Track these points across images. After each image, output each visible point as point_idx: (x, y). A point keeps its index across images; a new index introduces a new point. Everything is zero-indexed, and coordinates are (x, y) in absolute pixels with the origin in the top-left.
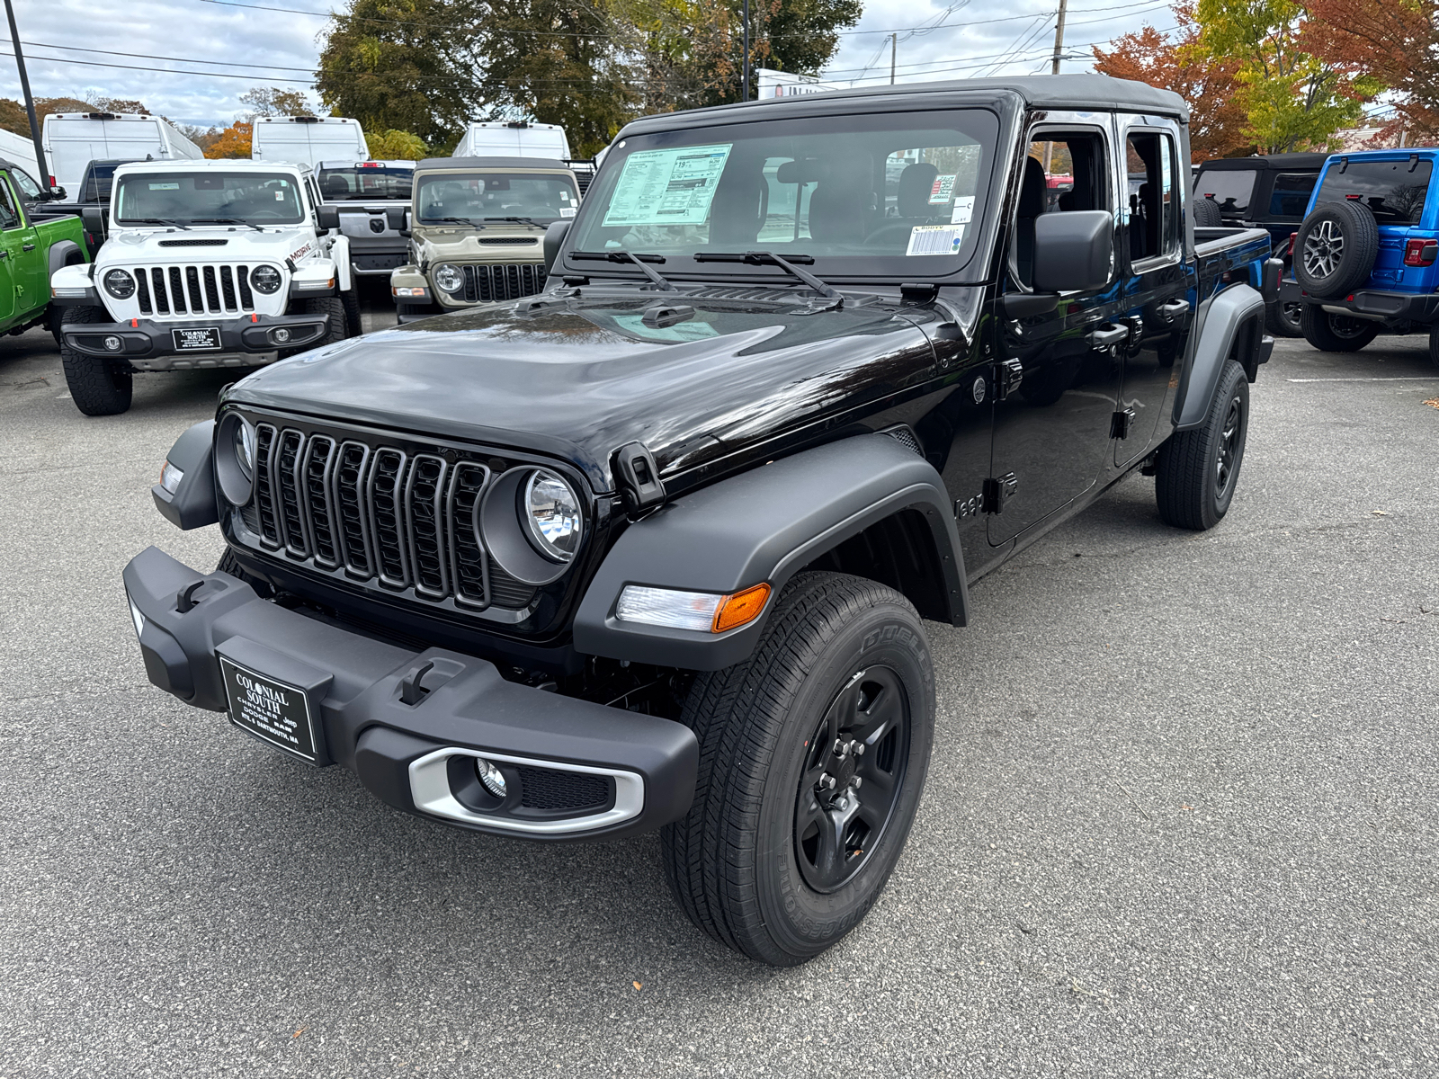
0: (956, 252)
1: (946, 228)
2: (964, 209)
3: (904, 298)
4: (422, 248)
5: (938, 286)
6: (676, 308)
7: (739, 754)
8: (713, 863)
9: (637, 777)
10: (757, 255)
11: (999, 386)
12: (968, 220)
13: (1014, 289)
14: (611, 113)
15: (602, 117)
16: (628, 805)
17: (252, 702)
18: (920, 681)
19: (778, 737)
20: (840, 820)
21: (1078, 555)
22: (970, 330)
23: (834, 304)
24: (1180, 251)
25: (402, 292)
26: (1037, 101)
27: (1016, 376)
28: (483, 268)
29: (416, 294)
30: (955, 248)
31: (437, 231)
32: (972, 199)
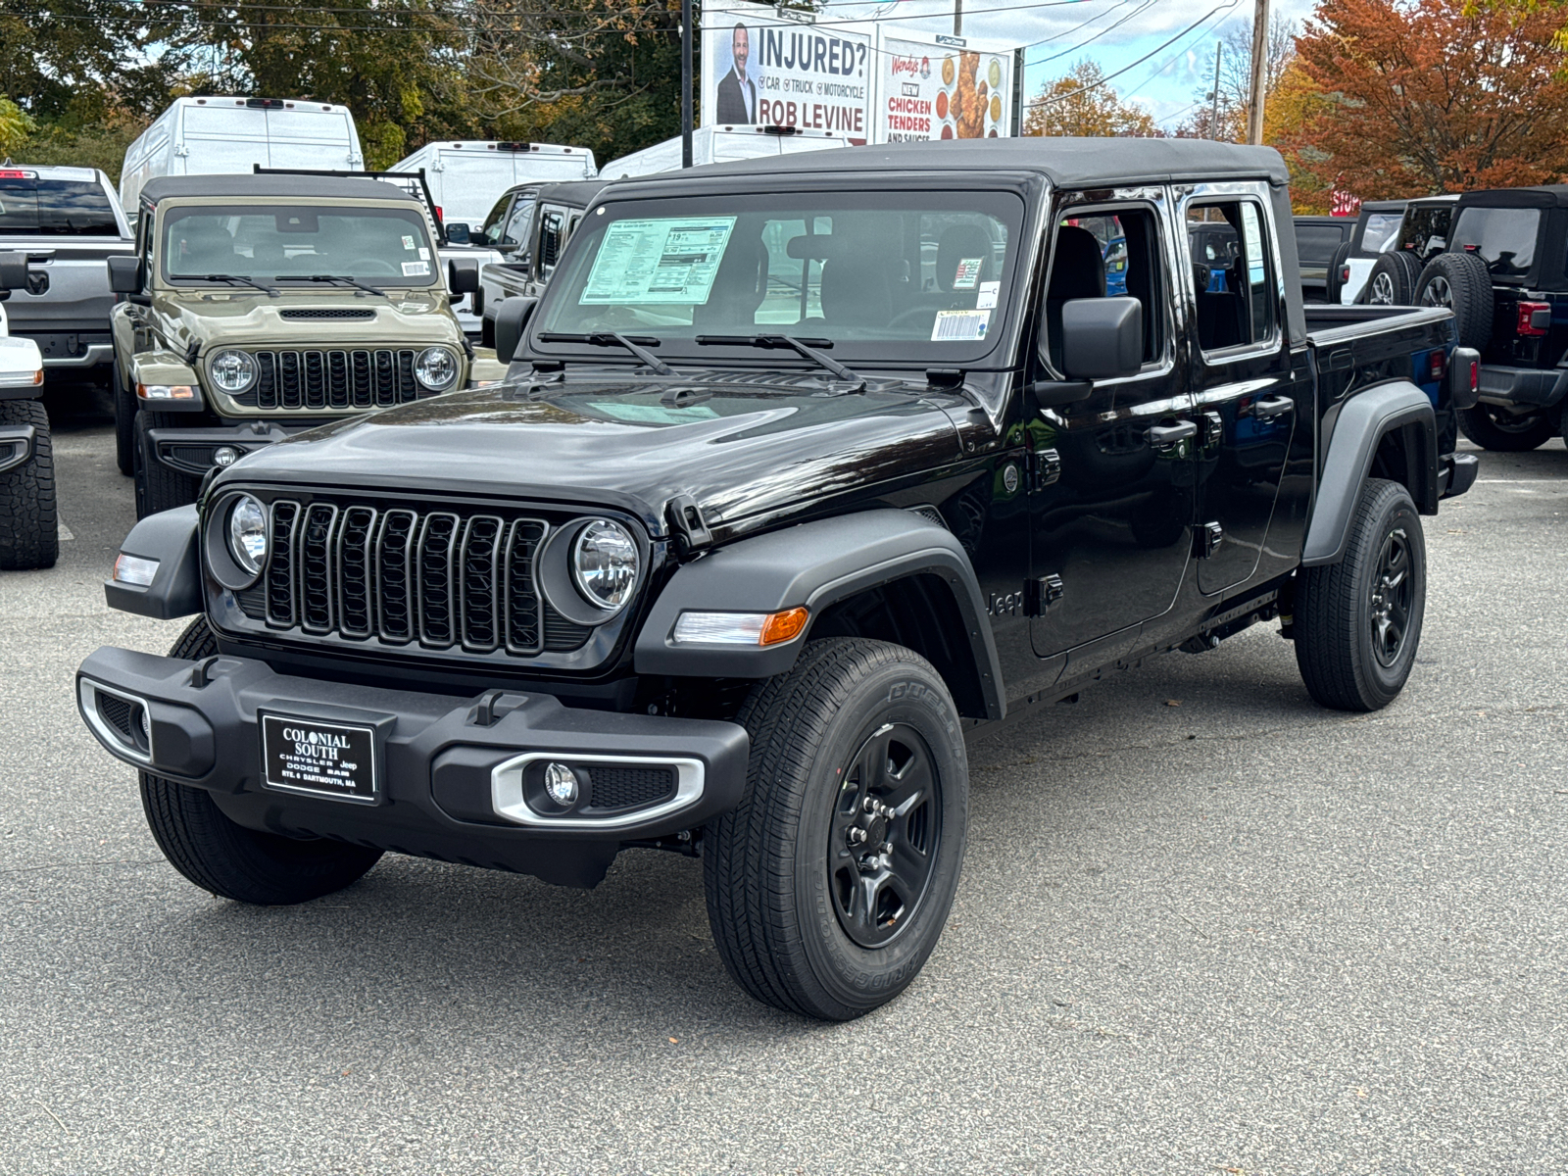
0: (982, 338)
1: (972, 313)
2: (990, 295)
3: (930, 383)
4: (178, 323)
5: (964, 371)
6: (695, 389)
7: (779, 772)
8: (755, 876)
9: (699, 764)
10: (769, 338)
11: (1033, 476)
12: (994, 305)
13: (1045, 376)
14: (407, 67)
15: (388, 73)
16: (690, 790)
17: (302, 755)
18: (950, 755)
19: (814, 759)
20: (871, 885)
21: (1192, 738)
22: (999, 417)
23: (856, 387)
24: (1280, 338)
25: (155, 392)
26: (1064, 183)
27: (1053, 467)
28: (289, 356)
29: (178, 396)
30: (981, 334)
31: (200, 295)
32: (997, 285)
